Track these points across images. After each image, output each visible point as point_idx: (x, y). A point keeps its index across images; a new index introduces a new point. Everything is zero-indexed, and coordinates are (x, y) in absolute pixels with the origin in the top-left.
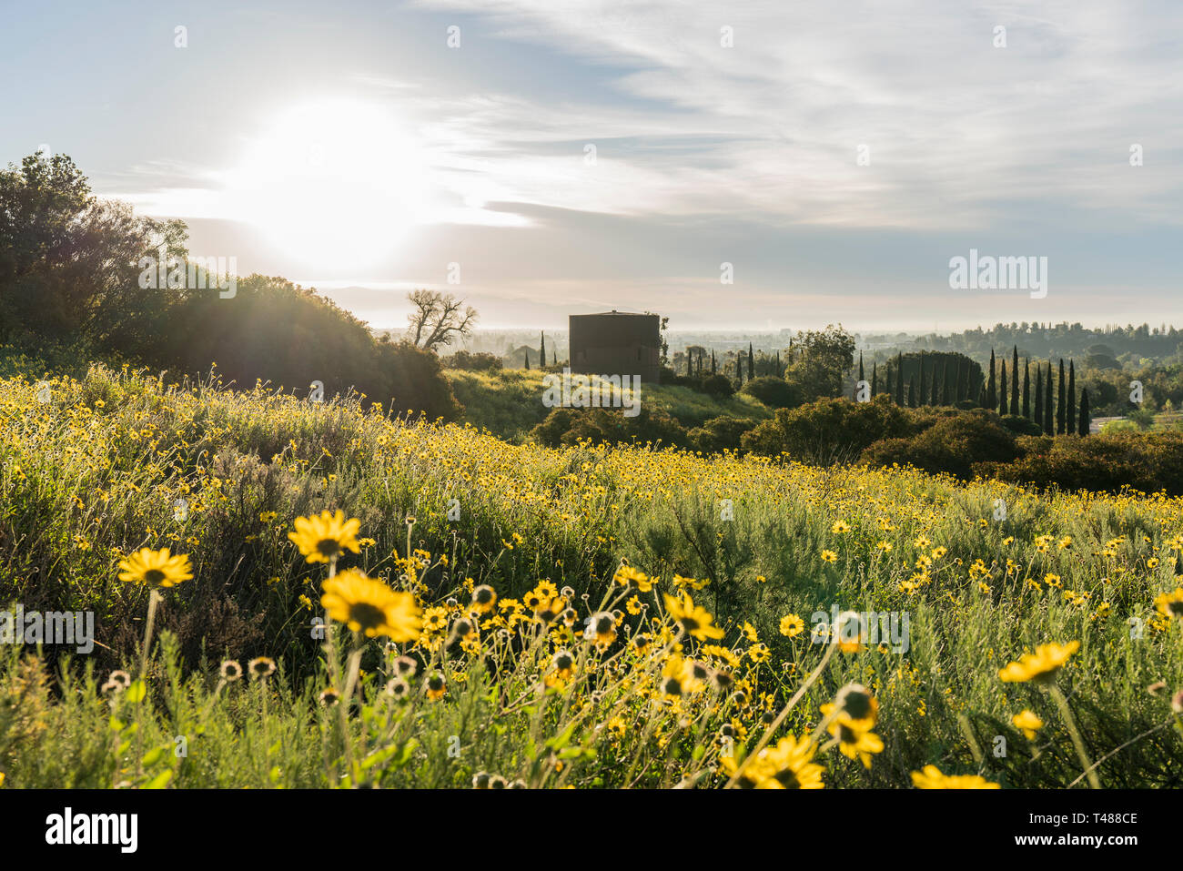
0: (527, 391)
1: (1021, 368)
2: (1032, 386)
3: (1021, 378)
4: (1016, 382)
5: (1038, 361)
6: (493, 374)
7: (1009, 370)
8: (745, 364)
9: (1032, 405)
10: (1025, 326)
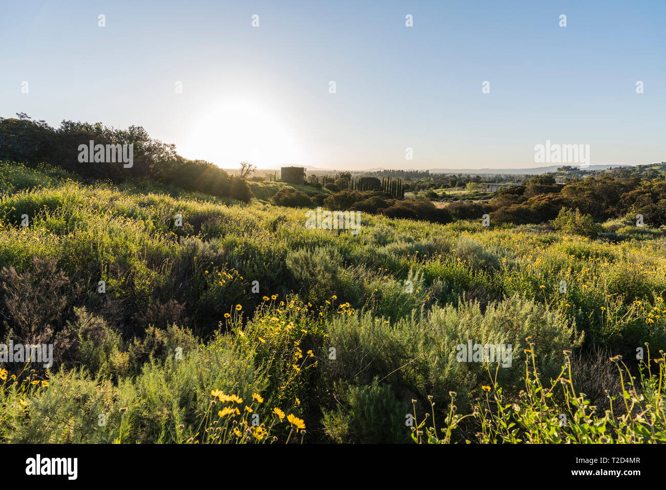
0: (270, 187)
1: (390, 181)
2: (392, 185)
3: (389, 183)
4: (388, 184)
5: (394, 179)
6: (261, 183)
7: (387, 182)
8: (325, 179)
9: (392, 190)
10: (391, 170)
